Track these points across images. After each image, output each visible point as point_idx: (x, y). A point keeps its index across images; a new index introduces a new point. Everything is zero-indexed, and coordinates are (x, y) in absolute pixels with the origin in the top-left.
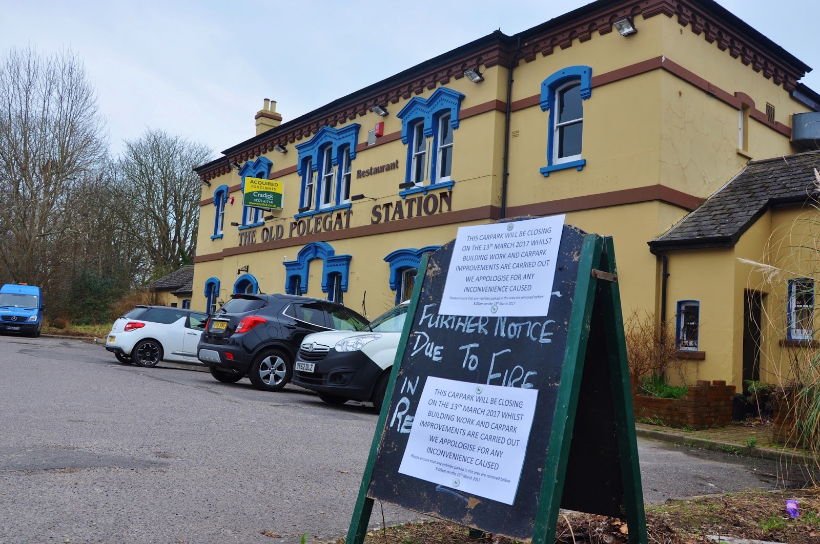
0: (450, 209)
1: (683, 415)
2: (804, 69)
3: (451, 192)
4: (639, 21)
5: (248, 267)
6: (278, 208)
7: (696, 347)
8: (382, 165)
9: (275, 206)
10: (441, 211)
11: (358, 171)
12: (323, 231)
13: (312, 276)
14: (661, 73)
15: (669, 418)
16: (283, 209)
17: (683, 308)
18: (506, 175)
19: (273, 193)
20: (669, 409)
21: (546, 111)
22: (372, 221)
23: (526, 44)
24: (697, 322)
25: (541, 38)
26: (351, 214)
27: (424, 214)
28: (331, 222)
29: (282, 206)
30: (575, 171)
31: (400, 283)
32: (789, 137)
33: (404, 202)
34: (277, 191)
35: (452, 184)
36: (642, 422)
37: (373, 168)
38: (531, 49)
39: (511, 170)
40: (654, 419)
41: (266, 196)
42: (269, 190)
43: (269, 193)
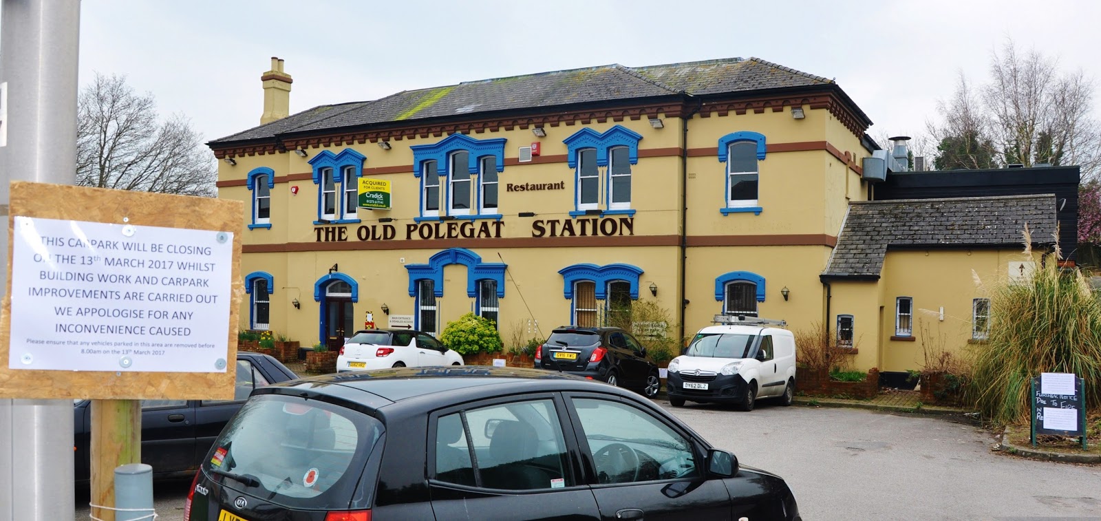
0: (632, 233)
1: (864, 392)
2: (868, 122)
3: (632, 219)
4: (806, 108)
5: (337, 265)
6: (387, 209)
7: (851, 345)
8: (542, 183)
9: (385, 206)
10: (621, 234)
11: (508, 185)
12: (460, 237)
13: (449, 280)
14: (825, 153)
15: (854, 394)
16: (392, 210)
17: (840, 319)
18: (684, 209)
19: (383, 193)
20: (854, 389)
21: (723, 163)
22: (534, 235)
23: (704, 104)
24: (851, 328)
25: (719, 103)
26: (502, 225)
27: (600, 234)
28: (472, 231)
29: (391, 206)
30: (752, 215)
31: (572, 292)
32: (860, 175)
33: (574, 222)
34: (386, 191)
35: (632, 213)
36: (836, 398)
37: (530, 184)
38: (708, 108)
39: (688, 205)
40: (843, 395)
41: (376, 196)
42: (379, 190)
43: (379, 193)
